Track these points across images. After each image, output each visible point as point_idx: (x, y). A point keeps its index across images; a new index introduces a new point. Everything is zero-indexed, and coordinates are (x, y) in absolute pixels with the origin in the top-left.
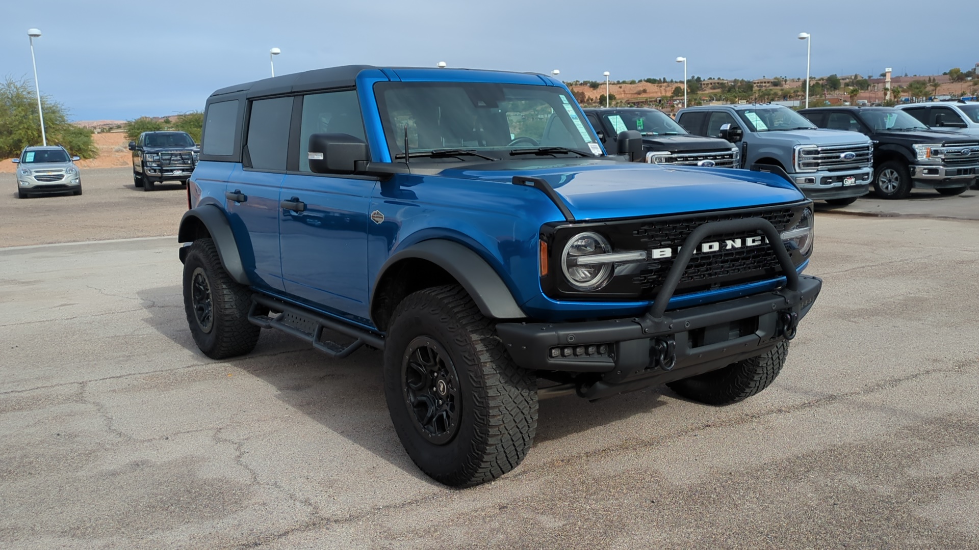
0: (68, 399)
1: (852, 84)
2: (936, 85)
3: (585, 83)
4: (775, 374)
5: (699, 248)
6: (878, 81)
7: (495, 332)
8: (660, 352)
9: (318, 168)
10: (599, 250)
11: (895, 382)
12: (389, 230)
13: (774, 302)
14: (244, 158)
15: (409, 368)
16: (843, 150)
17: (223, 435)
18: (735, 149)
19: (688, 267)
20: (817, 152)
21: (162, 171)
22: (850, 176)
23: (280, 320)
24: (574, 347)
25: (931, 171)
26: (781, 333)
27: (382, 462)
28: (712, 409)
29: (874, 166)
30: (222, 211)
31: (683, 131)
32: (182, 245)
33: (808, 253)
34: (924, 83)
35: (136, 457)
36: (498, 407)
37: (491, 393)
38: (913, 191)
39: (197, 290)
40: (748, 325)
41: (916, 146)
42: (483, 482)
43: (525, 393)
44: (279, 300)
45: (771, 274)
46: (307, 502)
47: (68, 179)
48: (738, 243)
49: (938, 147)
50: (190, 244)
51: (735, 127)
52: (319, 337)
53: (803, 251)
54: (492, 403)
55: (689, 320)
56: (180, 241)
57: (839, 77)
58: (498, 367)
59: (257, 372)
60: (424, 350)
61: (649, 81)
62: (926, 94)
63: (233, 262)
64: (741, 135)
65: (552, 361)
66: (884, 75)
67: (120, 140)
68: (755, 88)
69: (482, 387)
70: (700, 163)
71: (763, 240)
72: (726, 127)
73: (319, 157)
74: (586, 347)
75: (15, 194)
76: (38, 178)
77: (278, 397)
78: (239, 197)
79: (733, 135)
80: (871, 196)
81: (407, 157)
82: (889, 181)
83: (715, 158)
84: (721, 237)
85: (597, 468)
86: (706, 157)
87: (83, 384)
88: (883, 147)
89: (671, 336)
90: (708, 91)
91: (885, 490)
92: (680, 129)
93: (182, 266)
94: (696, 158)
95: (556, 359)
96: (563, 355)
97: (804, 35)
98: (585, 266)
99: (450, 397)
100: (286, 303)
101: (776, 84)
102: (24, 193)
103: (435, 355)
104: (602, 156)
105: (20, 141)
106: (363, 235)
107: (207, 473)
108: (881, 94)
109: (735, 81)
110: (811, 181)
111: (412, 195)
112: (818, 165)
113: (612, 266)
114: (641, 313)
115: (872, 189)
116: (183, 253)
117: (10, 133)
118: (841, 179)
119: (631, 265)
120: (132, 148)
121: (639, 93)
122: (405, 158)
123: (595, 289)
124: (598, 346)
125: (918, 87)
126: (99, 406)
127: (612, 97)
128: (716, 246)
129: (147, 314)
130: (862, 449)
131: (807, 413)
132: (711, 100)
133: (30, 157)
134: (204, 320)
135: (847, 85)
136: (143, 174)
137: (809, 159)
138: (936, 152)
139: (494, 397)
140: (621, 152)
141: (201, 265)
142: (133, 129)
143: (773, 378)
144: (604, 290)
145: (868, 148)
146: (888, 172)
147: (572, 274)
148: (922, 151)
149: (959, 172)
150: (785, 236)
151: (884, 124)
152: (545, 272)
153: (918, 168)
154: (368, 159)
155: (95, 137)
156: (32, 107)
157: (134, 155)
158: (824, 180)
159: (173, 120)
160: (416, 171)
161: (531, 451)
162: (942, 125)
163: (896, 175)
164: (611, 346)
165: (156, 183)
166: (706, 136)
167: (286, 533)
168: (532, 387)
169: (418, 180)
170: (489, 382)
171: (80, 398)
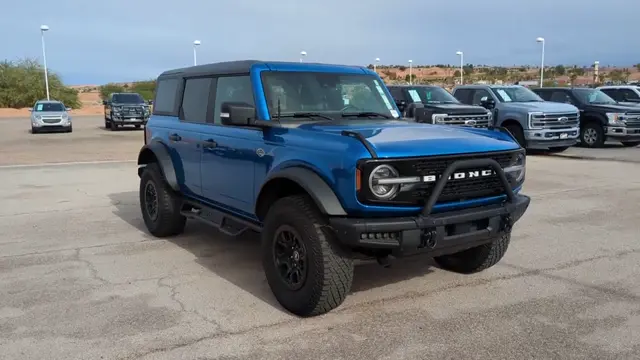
0: (69, 259)
1: (573, 71)
2: (628, 73)
3: (396, 67)
4: (501, 255)
5: (453, 176)
6: (590, 70)
7: (329, 223)
8: (427, 237)
9: (226, 122)
10: (392, 176)
11: (578, 262)
12: (267, 161)
13: (499, 210)
14: (180, 114)
15: (277, 243)
16: (561, 116)
17: (164, 282)
18: (489, 113)
19: (445, 187)
20: (543, 117)
21: (123, 118)
22: (565, 132)
23: (199, 213)
24: (375, 233)
25: (618, 131)
26: (502, 229)
27: (259, 301)
28: (462, 276)
29: (581, 126)
30: (165, 146)
31: (457, 101)
32: (140, 166)
33: (522, 180)
34: (620, 72)
35: (111, 294)
36: (329, 268)
37: (325, 259)
38: (606, 143)
39: (148, 194)
40: (482, 223)
41: (608, 114)
42: (320, 314)
43: (346, 260)
44: (199, 202)
45: (498, 193)
46: (214, 322)
47: (63, 122)
48: (477, 174)
49: (623, 115)
50: (145, 165)
51: (490, 99)
52: (223, 225)
53: (518, 179)
54: (326, 266)
55: (445, 219)
56: (139, 164)
57: (565, 66)
58: (330, 244)
59: (183, 246)
60: (286, 233)
61: (438, 66)
62: (621, 79)
63: (171, 177)
64: (494, 104)
65: (361, 241)
66: (594, 66)
67: (96, 97)
68: (508, 73)
69: (321, 256)
70: (466, 122)
71: (492, 172)
72: (485, 99)
73: (227, 115)
74: (383, 233)
75: (30, 131)
76: (45, 121)
77: (196, 261)
78: (177, 138)
79: (488, 105)
80: (578, 145)
81: (279, 117)
82: (590, 136)
83: (476, 119)
84: (466, 170)
85: (389, 308)
86: (470, 118)
87: (78, 250)
88: (587, 115)
89: (434, 228)
90: (477, 73)
91: (563, 326)
92: (454, 100)
93: (139, 179)
94: (464, 119)
95: (364, 240)
96: (368, 237)
97: (540, 39)
98: (384, 185)
99: (301, 262)
100: (203, 203)
101: (522, 70)
102: (35, 130)
103: (293, 236)
104: (398, 118)
105: (33, 97)
106: (251, 162)
107: (154, 304)
108: (592, 78)
109: (495, 68)
110: (539, 135)
111: (282, 140)
112: (543, 124)
113: (399, 186)
114: (416, 214)
115: (579, 141)
116: (140, 172)
117: (27, 91)
118: (558, 134)
119: (411, 186)
120: (105, 103)
121: (432, 74)
122: (279, 118)
123: (388, 198)
124: (390, 233)
125: (617, 74)
126: (88, 263)
127: (413, 76)
128: (463, 175)
129: (115, 208)
130: (552, 302)
131: (521, 279)
132: (479, 79)
133: (40, 107)
134: (152, 212)
135: (570, 72)
136: (112, 120)
137: (538, 121)
138: (621, 119)
139: (327, 262)
140: (410, 115)
141: (151, 179)
142: (105, 91)
143: (500, 258)
144: (394, 199)
145: (576, 115)
146: (590, 130)
147: (376, 190)
148: (612, 118)
149: (636, 132)
150: (507, 170)
151: (588, 100)
152: (359, 188)
153: (610, 128)
154: (256, 118)
155: (79, 95)
156: (41, 74)
157: (106, 108)
158: (547, 135)
159: (130, 85)
160: (285, 126)
161: (348, 297)
162: (627, 101)
163: (595, 132)
164: (398, 233)
165: (120, 126)
166: (471, 104)
167: (201, 339)
168: (349, 257)
169: (286, 131)
170: (324, 253)
171: (76, 257)
